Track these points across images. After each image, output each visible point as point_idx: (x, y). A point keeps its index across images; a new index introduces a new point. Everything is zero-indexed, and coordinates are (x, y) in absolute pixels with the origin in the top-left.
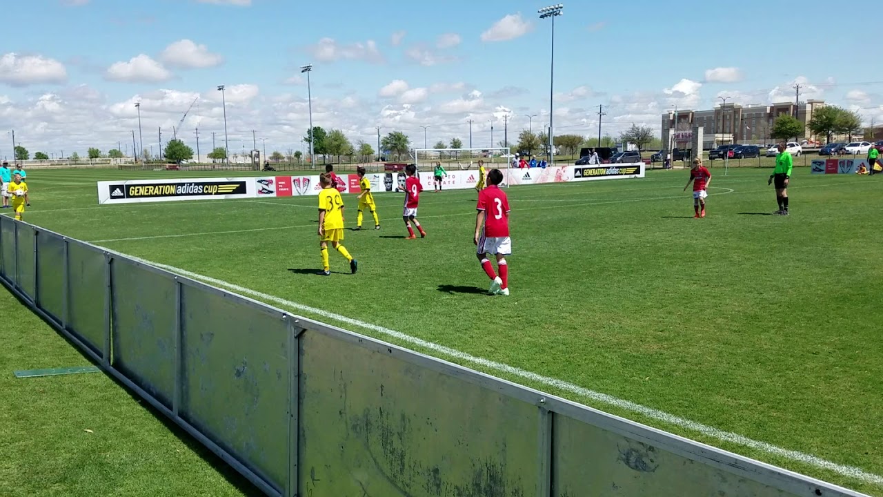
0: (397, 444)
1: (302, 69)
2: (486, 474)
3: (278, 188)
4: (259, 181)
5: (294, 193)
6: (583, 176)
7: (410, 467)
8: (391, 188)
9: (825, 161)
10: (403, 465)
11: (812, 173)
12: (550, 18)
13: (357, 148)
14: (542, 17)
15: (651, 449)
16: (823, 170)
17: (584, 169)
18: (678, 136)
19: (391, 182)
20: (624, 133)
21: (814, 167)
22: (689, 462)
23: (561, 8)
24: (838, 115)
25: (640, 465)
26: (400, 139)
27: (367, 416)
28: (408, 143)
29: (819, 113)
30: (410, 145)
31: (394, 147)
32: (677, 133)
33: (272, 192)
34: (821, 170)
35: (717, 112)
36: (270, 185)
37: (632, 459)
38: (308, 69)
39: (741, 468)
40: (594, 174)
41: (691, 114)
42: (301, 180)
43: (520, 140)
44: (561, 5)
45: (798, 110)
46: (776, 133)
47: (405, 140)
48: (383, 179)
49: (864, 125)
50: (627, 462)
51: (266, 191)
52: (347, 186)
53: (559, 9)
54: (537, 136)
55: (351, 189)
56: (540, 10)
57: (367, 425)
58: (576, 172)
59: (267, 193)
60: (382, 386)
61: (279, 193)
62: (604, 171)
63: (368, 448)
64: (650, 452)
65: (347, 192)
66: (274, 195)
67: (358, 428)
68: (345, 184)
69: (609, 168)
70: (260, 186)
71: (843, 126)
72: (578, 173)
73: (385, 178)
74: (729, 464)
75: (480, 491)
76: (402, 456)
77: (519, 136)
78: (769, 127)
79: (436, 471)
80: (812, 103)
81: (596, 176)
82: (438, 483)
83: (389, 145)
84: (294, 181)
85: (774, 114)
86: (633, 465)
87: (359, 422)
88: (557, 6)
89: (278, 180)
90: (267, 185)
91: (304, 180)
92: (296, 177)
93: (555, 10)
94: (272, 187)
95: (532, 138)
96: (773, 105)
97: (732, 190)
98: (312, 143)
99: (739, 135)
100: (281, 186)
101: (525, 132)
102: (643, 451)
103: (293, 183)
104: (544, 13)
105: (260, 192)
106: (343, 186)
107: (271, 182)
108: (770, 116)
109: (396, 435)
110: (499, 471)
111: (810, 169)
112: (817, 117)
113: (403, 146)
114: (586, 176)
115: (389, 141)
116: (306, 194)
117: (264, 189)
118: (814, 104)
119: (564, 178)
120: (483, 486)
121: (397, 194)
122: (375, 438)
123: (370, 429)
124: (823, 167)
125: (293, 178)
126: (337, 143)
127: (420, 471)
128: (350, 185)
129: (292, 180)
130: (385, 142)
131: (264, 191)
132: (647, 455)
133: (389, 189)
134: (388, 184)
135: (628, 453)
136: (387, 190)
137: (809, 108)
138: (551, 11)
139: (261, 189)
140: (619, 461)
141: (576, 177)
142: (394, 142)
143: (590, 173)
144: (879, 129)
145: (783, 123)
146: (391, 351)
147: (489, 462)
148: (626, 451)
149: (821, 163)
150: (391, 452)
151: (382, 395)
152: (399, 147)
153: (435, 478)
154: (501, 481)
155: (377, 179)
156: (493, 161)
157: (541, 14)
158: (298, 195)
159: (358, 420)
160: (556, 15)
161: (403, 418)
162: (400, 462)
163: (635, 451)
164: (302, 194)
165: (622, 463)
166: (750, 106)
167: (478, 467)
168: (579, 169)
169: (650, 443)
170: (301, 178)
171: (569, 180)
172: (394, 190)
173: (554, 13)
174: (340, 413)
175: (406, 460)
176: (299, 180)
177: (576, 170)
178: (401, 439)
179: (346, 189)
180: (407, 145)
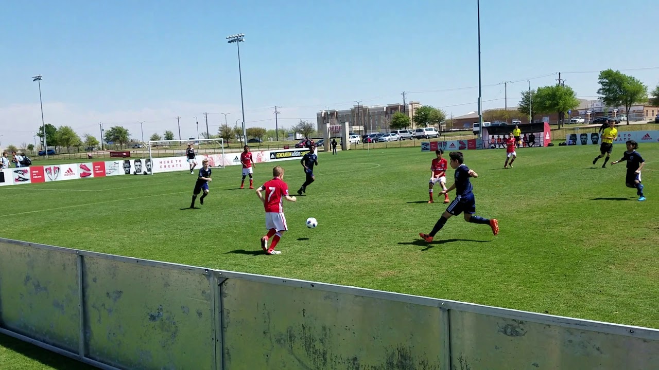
0: (318, 346)
1: (34, 79)
2: (397, 355)
3: (32, 176)
4: (15, 172)
5: (47, 179)
6: (277, 158)
7: (332, 360)
8: (129, 172)
9: (429, 143)
10: (325, 359)
11: (422, 151)
12: (235, 43)
13: (83, 140)
14: (230, 42)
15: (522, 323)
16: (428, 149)
17: (276, 153)
18: (333, 128)
19: (130, 167)
20: (295, 127)
21: (423, 146)
22: (547, 327)
23: (243, 36)
24: (431, 112)
25: (514, 333)
26: (121, 132)
27: (291, 331)
28: (128, 135)
29: (420, 111)
30: (130, 137)
31: (116, 139)
32: (331, 126)
33: (27, 180)
34: (427, 149)
35: (353, 111)
36: (25, 174)
37: (509, 330)
38: (38, 78)
39: (583, 325)
40: (284, 156)
41: (335, 113)
42: (52, 169)
43: (220, 132)
44: (243, 34)
45: (404, 109)
46: (393, 125)
47: (126, 133)
48: (123, 165)
49: (447, 118)
50: (505, 333)
51: (22, 179)
52: (92, 172)
53: (242, 37)
54: (232, 129)
55: (95, 174)
56: (228, 37)
57: (290, 337)
58: (271, 155)
59: (23, 181)
60: (304, 310)
61: (33, 180)
62: (290, 154)
63: (293, 354)
64: (520, 325)
65: (92, 176)
66: (29, 182)
67: (282, 341)
68: (90, 170)
69: (293, 152)
70: (17, 175)
71: (435, 119)
72: (273, 156)
73: (124, 164)
74: (576, 324)
75: (393, 366)
76: (324, 354)
77: (219, 129)
78: (388, 121)
79: (355, 359)
80: (412, 104)
81: (285, 157)
82: (357, 366)
83: (112, 137)
84: (46, 169)
85: (389, 112)
86: (510, 334)
87: (283, 337)
88: (240, 35)
89: (32, 170)
90: (22, 174)
91: (55, 168)
92: (48, 167)
93: (239, 37)
94: (27, 176)
95: (229, 130)
96: (388, 106)
97: (379, 165)
98: (45, 138)
99: (367, 127)
100: (35, 174)
101: (223, 125)
102: (516, 324)
103: (45, 171)
104: (231, 39)
105: (17, 180)
106: (89, 172)
107: (26, 171)
108: (386, 113)
109: (318, 341)
110: (408, 351)
111: (420, 149)
112: (418, 113)
113: (124, 137)
114: (278, 158)
115: (111, 134)
116: (57, 180)
117: (20, 177)
118: (413, 105)
119: (263, 160)
120: (395, 363)
121: (135, 176)
122: (298, 345)
123: (294, 340)
124: (429, 147)
125: (45, 167)
126: (66, 137)
127: (340, 361)
128: (95, 170)
129: (44, 169)
130: (109, 135)
131: (20, 179)
132: (519, 327)
133: (128, 173)
134: (127, 169)
135: (505, 327)
136: (126, 173)
137: (410, 107)
138: (236, 38)
139: (17, 178)
140: (499, 333)
141: (271, 159)
142: (116, 135)
143: (281, 156)
144: (457, 120)
145: (398, 118)
146: (313, 286)
147: (399, 347)
148: (504, 326)
149: (427, 144)
150: (314, 353)
151: (304, 316)
152: (121, 138)
153: (354, 364)
154: (410, 358)
155: (117, 165)
156: (200, 148)
157: (229, 40)
158: (50, 181)
159: (282, 335)
160: (240, 41)
161: (324, 328)
162: (322, 358)
163: (510, 325)
164: (53, 180)
165: (502, 333)
166: (373, 107)
167: (390, 351)
168: (273, 153)
169: (521, 319)
170: (52, 167)
171: (266, 161)
172: (132, 173)
173: (238, 39)
174: (264, 333)
175: (328, 356)
176: (50, 169)
177: (271, 154)
178: (322, 343)
179: (91, 174)
180: (128, 137)
